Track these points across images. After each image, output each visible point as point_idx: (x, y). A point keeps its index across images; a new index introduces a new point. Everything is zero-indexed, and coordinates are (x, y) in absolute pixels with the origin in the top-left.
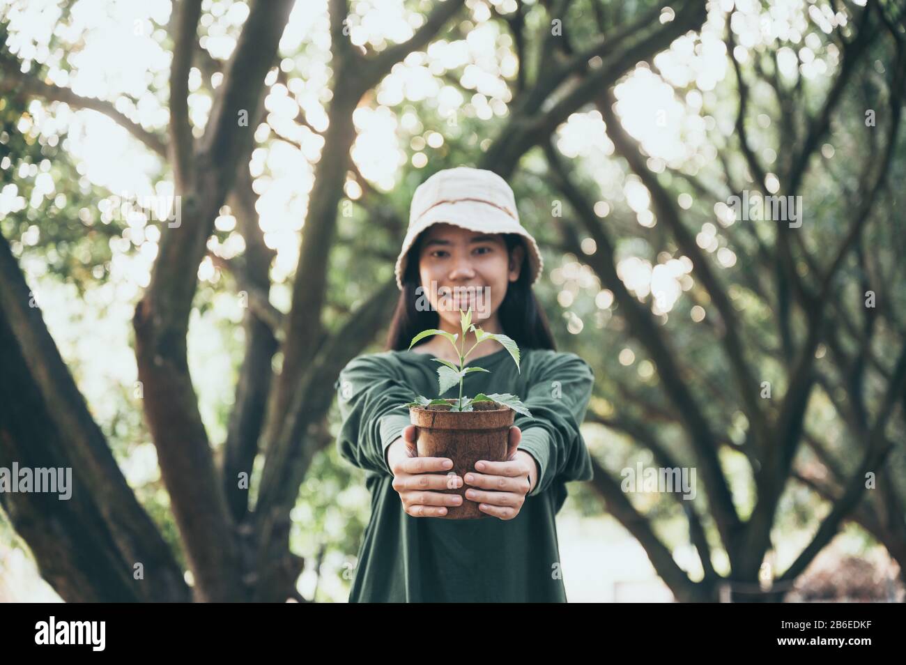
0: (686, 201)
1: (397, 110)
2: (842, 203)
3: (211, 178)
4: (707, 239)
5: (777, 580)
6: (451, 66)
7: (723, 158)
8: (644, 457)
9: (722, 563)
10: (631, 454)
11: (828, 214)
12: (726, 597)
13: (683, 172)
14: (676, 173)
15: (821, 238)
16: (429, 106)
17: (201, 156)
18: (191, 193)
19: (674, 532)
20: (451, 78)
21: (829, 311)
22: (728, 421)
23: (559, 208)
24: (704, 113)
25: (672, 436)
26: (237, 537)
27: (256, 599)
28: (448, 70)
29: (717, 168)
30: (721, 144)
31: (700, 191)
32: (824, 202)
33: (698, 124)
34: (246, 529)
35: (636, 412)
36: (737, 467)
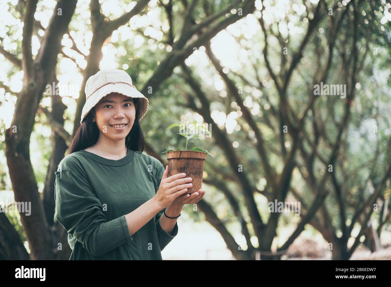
0: (239, 86)
1: (116, 45)
2: (306, 88)
3: (41, 74)
4: (248, 103)
5: (279, 250)
6: (140, 26)
7: (256, 68)
8: (221, 196)
9: (255, 242)
10: (215, 194)
11: (300, 93)
12: (258, 258)
13: (238, 73)
14: (235, 74)
15: (297, 103)
16: (130, 43)
17: (36, 65)
18: (32, 81)
19: (235, 229)
20: (140, 31)
21: (301, 135)
22: (257, 180)
23: (188, 89)
24: (247, 49)
25: (233, 187)
26: (50, 232)
27: (58, 259)
28: (138, 28)
29: (253, 72)
30: (255, 62)
31: (246, 83)
32: (298, 88)
33: (245, 53)
34: (54, 229)
35: (220, 177)
36: (261, 200)
